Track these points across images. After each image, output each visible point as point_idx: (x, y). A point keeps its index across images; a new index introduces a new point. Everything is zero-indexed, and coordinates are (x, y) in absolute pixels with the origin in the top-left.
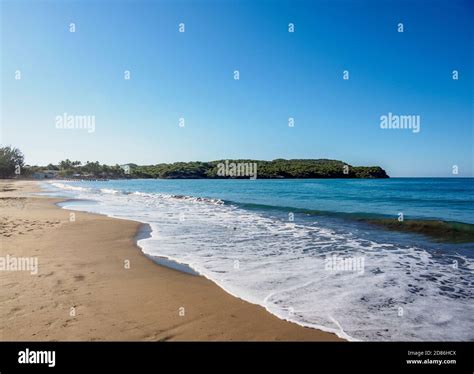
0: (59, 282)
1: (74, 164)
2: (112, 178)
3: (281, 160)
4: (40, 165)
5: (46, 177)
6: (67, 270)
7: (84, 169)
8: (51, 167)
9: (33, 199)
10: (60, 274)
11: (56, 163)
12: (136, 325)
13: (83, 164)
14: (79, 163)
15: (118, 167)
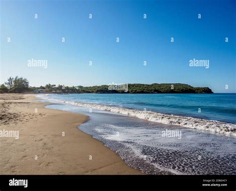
0: (45, 144)
1: (52, 86)
2: (71, 93)
3: (155, 84)
4: (36, 87)
5: (39, 92)
6: (49, 138)
7: (57, 88)
8: (42, 87)
9: (33, 103)
10: (45, 140)
11: (44, 86)
12: (82, 166)
13: (57, 86)
14: (55, 85)
15: (74, 87)
